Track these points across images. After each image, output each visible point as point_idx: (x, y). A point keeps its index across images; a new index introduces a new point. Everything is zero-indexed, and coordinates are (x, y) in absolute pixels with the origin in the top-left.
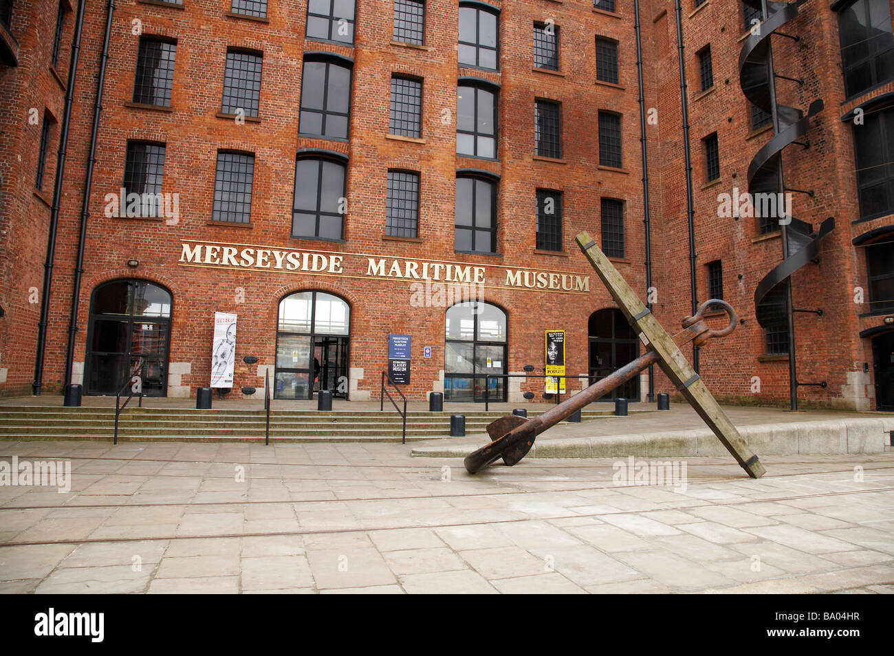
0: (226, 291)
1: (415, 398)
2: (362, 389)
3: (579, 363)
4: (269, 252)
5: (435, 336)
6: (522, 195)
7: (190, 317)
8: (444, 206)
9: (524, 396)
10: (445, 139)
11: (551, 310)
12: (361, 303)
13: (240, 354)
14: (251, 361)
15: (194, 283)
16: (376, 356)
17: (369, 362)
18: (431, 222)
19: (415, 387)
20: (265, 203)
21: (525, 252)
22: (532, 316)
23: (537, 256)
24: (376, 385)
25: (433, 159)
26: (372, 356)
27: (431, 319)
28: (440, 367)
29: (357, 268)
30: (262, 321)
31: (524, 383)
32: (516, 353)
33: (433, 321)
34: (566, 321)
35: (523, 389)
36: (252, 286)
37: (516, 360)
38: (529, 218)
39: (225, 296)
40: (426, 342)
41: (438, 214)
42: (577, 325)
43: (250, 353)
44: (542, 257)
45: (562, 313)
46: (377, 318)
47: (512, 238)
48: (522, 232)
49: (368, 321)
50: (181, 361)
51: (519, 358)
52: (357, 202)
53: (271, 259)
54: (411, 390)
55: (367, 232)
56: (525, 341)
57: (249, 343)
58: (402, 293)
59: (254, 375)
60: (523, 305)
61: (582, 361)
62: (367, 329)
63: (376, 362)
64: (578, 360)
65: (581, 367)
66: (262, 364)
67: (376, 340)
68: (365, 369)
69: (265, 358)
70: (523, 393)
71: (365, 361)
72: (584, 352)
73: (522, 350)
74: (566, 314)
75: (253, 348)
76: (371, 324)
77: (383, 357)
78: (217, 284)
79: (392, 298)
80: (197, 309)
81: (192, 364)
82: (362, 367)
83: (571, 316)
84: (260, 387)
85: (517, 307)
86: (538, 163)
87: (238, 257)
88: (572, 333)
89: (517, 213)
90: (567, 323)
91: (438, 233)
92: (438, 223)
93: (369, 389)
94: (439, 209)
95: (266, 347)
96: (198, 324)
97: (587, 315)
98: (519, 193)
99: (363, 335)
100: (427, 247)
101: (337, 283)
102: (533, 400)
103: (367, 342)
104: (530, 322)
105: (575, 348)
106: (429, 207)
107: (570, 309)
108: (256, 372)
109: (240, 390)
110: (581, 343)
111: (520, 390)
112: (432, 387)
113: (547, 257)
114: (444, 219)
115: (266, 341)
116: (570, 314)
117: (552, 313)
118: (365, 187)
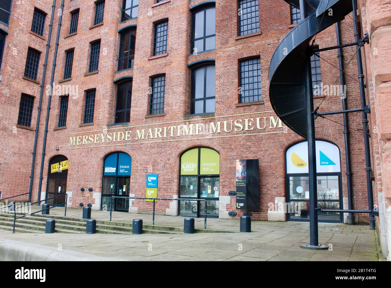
0: (84, 157)
1: (160, 213)
2: (134, 206)
3: (275, 188)
4: (99, 135)
5: (171, 173)
6: (228, 67)
7: (73, 171)
8: (178, 90)
9: (229, 214)
10: (179, 48)
11: (250, 147)
12: (135, 156)
13: (87, 187)
14: (91, 190)
15: (74, 154)
16: (141, 187)
17: (137, 190)
18: (170, 102)
19: (160, 206)
20: (99, 111)
21: (230, 107)
22: (235, 154)
23: (239, 108)
24: (141, 204)
25: (172, 63)
26: (139, 187)
27: (169, 163)
28: (174, 193)
29: (134, 137)
30: (95, 170)
31: (229, 205)
32: (222, 182)
33: (170, 164)
34: (263, 155)
35: (227, 209)
36: (93, 153)
37: (223, 187)
38: (233, 82)
39: (84, 159)
40: (166, 177)
41: (175, 95)
42: (272, 158)
43: (91, 187)
44: (242, 108)
45: (259, 149)
46: (142, 165)
47: (221, 100)
48: (228, 94)
49: (137, 167)
50: (69, 191)
51: (224, 185)
52: (135, 100)
53: (99, 139)
54: (158, 207)
55: (138, 115)
56: (230, 173)
57: (91, 182)
58: (154, 148)
59: (92, 197)
60: (229, 146)
61: (278, 186)
62: (137, 171)
63: (141, 190)
64: (274, 186)
65: (277, 192)
66: (95, 192)
67: (141, 177)
68: (135, 195)
69: (96, 189)
70: (228, 212)
71: (136, 190)
72: (279, 179)
73: (228, 180)
74: (263, 149)
75: (92, 184)
76: (139, 168)
77: (144, 187)
78: (81, 154)
79: (149, 152)
80: (75, 166)
81: (73, 192)
82: (134, 193)
83: (267, 150)
84: (94, 203)
85: (224, 148)
86: (240, 41)
87: (88, 140)
88: (269, 164)
89: (224, 81)
90: (264, 156)
91: (174, 108)
92: (174, 102)
93: (137, 206)
94: (175, 92)
95: (97, 183)
96: (75, 173)
97: (282, 148)
98: (226, 67)
99: (135, 175)
100: (168, 117)
101: (125, 147)
102: (236, 217)
103: (137, 179)
104: (233, 159)
105: (271, 176)
106: (169, 93)
107: (267, 145)
108: (92, 196)
109: (87, 205)
110: (276, 172)
111: (226, 209)
112: (169, 206)
113: (246, 107)
114: (178, 97)
115: (97, 180)
116: (266, 148)
117: (251, 149)
118: (138, 91)
